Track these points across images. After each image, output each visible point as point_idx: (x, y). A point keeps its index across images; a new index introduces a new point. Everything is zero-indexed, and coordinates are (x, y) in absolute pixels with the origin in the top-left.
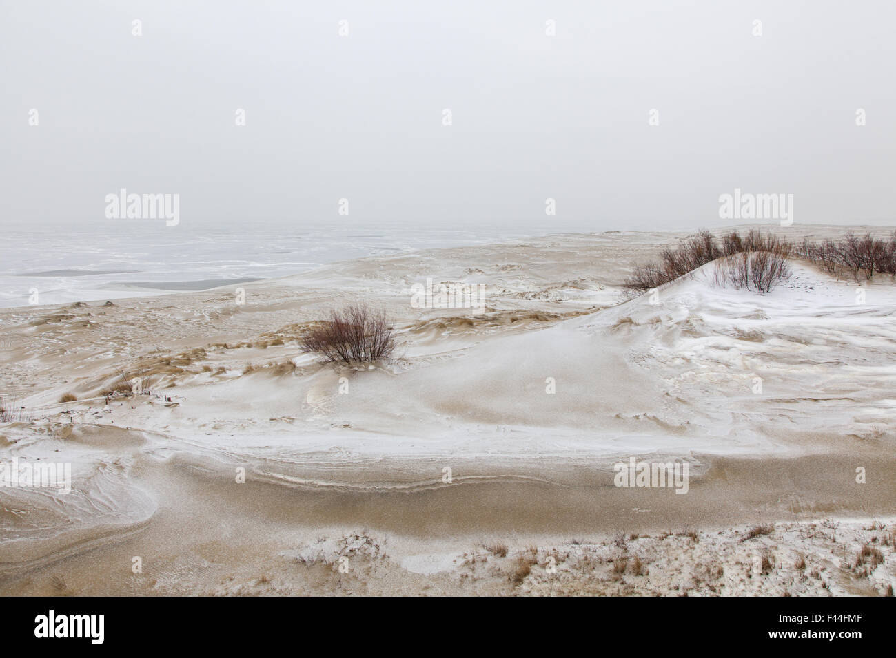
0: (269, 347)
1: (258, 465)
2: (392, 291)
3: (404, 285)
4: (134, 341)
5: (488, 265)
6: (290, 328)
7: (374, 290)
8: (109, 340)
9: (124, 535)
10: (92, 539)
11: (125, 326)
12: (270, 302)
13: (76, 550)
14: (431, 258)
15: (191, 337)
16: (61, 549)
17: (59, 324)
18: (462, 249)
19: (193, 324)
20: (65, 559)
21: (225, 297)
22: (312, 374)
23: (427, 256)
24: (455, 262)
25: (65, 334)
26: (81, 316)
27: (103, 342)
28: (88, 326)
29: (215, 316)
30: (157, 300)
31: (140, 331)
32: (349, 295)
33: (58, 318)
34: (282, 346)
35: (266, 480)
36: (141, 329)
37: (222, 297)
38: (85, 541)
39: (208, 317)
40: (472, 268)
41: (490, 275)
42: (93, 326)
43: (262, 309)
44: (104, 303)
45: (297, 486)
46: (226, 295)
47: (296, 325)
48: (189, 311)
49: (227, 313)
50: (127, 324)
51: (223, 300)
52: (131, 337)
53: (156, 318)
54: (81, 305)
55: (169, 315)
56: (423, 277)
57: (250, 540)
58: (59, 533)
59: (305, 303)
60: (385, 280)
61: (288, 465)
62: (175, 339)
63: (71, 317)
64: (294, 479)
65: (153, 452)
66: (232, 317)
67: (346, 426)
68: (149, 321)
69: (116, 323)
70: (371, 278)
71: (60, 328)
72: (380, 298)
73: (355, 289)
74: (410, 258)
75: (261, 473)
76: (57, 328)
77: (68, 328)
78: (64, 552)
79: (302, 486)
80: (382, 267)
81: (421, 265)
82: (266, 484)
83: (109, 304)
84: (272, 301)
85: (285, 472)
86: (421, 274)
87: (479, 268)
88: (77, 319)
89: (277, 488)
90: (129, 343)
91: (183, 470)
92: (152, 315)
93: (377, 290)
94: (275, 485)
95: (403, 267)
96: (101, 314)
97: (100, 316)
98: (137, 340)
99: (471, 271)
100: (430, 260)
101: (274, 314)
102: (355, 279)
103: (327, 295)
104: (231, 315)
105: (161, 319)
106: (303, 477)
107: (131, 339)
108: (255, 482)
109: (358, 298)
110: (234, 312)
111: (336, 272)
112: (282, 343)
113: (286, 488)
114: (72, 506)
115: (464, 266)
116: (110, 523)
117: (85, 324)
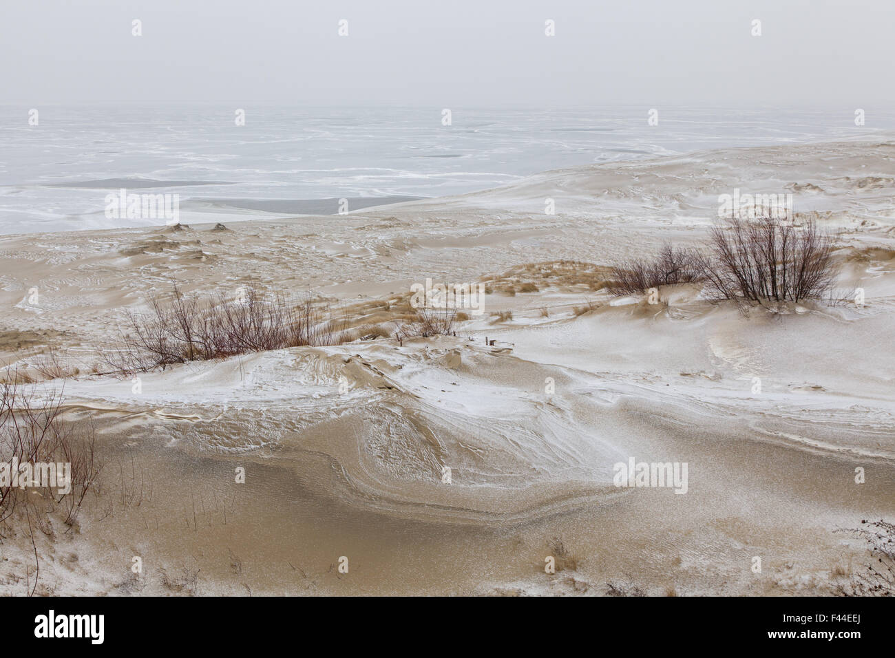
0: (517, 294)
1: (755, 421)
2: (657, 220)
3: (678, 210)
4: (276, 284)
5: (829, 176)
6: (524, 269)
7: (627, 218)
8: (238, 282)
9: (608, 497)
10: (570, 496)
11: (255, 261)
12: (463, 232)
13: (557, 508)
14: (722, 165)
15: (359, 281)
16: (541, 504)
17: (161, 255)
18: (776, 150)
19: (354, 262)
20: (550, 517)
21: (387, 223)
22: (700, 316)
23: (714, 161)
24: (767, 171)
25: (173, 270)
26: (187, 244)
27: (230, 283)
28: (204, 259)
29: (384, 251)
30: (285, 225)
31: (279, 269)
32: (586, 225)
33: (159, 246)
34: (536, 294)
35: (776, 442)
36: (279, 266)
37: (383, 223)
38: (564, 498)
39: (373, 253)
40: (800, 183)
41: (834, 195)
42: (212, 260)
43: (452, 243)
44: (213, 227)
45: (828, 453)
46: (390, 219)
47: (533, 266)
48: (342, 242)
49: (400, 246)
50: (257, 258)
51: (386, 227)
52: (269, 278)
53: (295, 251)
54: (182, 227)
55: (314, 248)
56: (710, 197)
57: (784, 521)
58: (529, 484)
59: (517, 235)
60: (643, 201)
61: (803, 423)
62: (336, 284)
63: (175, 245)
64: (820, 445)
65: (590, 394)
66: (409, 254)
67: (817, 388)
68: (288, 255)
69: (241, 255)
70: (619, 197)
71: (164, 260)
72: (640, 231)
73: (594, 215)
74: (685, 164)
75: (765, 432)
76: (160, 259)
77: (174, 261)
78: (546, 509)
79: (835, 455)
80: (637, 179)
81: (705, 176)
82: (777, 447)
83: (220, 228)
84: (464, 230)
85: (802, 433)
86: (706, 192)
87: (814, 182)
88: (183, 248)
89: (796, 455)
90: (270, 287)
91: (645, 421)
92: (288, 246)
93: (630, 218)
94: (792, 449)
95: (674, 179)
96: (214, 242)
97: (213, 245)
98: (280, 283)
99: (798, 188)
100: (721, 168)
101: (472, 251)
102: (591, 199)
103: (549, 225)
104: (407, 251)
105: (304, 252)
106: (833, 442)
107: (271, 281)
108: (759, 443)
109: (601, 230)
110: (411, 246)
111: (557, 186)
112: (536, 290)
113: (811, 456)
114: (530, 450)
115: (785, 179)
116: (585, 480)
117: (198, 256)
